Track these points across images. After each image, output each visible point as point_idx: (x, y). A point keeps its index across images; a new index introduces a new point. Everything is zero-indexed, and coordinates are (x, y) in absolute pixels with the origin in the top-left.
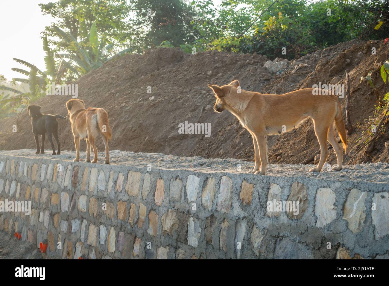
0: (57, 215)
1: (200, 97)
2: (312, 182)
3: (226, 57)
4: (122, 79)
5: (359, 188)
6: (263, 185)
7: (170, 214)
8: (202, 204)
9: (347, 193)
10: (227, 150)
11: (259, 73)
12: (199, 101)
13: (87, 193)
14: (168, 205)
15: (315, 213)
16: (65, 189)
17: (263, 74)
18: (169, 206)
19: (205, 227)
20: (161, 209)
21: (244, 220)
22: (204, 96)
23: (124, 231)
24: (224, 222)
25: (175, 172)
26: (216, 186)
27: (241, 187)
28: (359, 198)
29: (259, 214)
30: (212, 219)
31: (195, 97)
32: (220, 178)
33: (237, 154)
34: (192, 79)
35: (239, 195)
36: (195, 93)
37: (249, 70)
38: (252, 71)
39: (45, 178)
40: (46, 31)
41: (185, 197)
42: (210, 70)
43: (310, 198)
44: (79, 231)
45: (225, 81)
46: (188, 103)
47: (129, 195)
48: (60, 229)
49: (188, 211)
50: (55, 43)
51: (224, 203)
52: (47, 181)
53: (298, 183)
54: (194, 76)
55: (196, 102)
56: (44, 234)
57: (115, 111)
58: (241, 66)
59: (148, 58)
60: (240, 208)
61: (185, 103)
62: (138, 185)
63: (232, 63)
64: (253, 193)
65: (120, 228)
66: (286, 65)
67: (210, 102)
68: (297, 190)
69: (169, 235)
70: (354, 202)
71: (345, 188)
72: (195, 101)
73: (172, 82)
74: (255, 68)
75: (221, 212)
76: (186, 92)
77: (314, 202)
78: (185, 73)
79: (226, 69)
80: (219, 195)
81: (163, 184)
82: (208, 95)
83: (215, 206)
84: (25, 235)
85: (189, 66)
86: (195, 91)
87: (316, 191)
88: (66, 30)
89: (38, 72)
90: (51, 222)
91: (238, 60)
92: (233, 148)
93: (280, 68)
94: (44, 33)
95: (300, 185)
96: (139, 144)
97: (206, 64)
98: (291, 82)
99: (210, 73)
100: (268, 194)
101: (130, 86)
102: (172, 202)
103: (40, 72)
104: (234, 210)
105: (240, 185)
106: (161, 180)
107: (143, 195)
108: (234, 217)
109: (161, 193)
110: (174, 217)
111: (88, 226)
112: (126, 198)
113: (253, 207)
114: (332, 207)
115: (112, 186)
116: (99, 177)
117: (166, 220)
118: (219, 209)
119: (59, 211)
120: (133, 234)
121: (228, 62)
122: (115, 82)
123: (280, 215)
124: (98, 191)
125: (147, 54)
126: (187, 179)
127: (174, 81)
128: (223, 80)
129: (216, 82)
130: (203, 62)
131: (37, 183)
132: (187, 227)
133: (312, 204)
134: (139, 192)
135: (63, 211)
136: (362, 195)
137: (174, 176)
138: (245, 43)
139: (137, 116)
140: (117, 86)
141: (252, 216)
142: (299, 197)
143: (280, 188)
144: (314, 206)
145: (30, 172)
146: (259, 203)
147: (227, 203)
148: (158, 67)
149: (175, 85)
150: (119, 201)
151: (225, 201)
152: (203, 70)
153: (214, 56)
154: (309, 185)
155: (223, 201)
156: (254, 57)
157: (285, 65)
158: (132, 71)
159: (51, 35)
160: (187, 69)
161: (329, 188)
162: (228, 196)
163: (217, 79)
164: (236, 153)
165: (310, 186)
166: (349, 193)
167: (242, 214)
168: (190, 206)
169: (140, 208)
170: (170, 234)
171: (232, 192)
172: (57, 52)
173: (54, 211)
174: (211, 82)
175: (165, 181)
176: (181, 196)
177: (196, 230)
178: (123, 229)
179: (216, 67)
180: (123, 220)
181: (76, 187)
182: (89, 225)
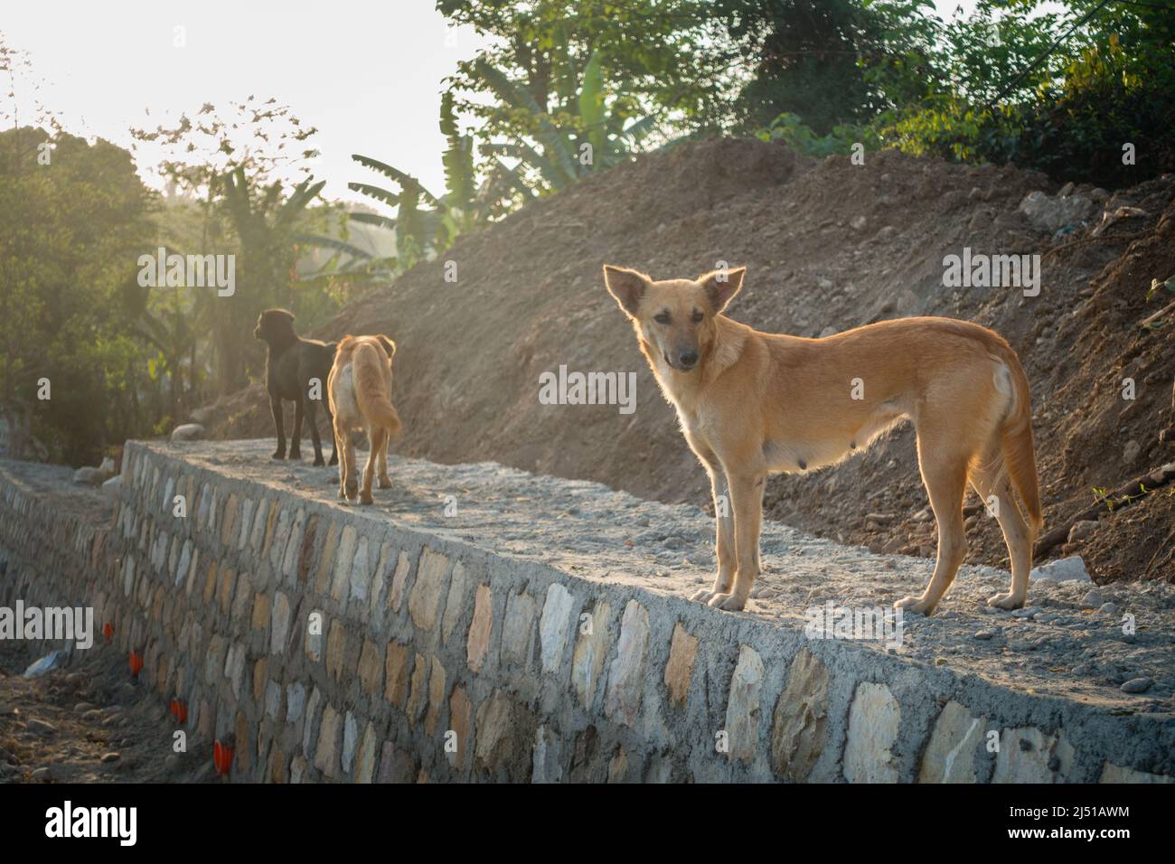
0: (260, 661)
1: (808, 298)
2: (844, 659)
3: (917, 173)
4: (600, 232)
5: (965, 701)
6: (720, 648)
7: (497, 704)
8: (571, 687)
9: (932, 713)
10: (850, 478)
11: (997, 230)
12: (806, 312)
13: (326, 604)
14: (493, 675)
15: (842, 768)
16: (281, 586)
17: (1008, 235)
18: (496, 678)
19: (572, 763)
20: (479, 683)
21: (668, 757)
22: (824, 297)
23: (394, 740)
24: (618, 755)
25: (522, 568)
26: (609, 629)
27: (670, 643)
28: (964, 735)
29: (702, 745)
30: (591, 741)
31: (797, 299)
32: (622, 605)
33: (870, 496)
34: (802, 240)
35: (663, 671)
36: (798, 286)
37: (969, 221)
38: (975, 224)
39: (248, 544)
40: (460, 75)
41: (535, 654)
42: (861, 214)
43: (835, 715)
44: (302, 719)
45: (898, 251)
46: (771, 319)
47: (414, 626)
48: (264, 708)
49: (537, 705)
50: (481, 112)
51: (622, 690)
52: (249, 551)
53: (810, 655)
54: (808, 232)
55: (796, 315)
56: (229, 715)
57: (554, 331)
58: (952, 204)
59: (684, 168)
60: (660, 717)
61: (762, 318)
62: (437, 594)
63: (933, 194)
64: (693, 669)
65: (387, 730)
66: (1090, 209)
67: (837, 317)
68: (804, 678)
69: (488, 771)
70: (948, 751)
71: (928, 695)
72: (794, 313)
73: (741, 248)
74: (989, 214)
75: (615, 721)
76: (773, 282)
77: (845, 730)
78: (786, 220)
79: (913, 213)
80: (615, 662)
81: (489, 604)
82: (834, 295)
83: (599, 698)
84: (195, 710)
85: (802, 199)
86: (799, 281)
87: (854, 693)
88: (516, 73)
89: (422, 196)
90: (248, 680)
91: (951, 184)
92: (866, 474)
93: (1067, 217)
94: (452, 79)
95: (814, 661)
96: (609, 439)
97: (850, 194)
98: (1078, 265)
99: (860, 222)
100: (730, 678)
101: (618, 254)
102: (506, 664)
103: (429, 197)
104: (646, 719)
105: (668, 638)
106: (488, 589)
107: (445, 630)
108: (642, 743)
109: (482, 632)
110: (504, 718)
111: (320, 709)
112: (405, 635)
113: (690, 720)
114: (887, 756)
115: (381, 591)
116: (356, 557)
117: (484, 721)
118: (609, 710)
119: (265, 651)
120: (413, 754)
121: (918, 191)
122: (579, 241)
123: (754, 760)
124: (348, 603)
125: (682, 159)
126: (545, 595)
127: (747, 245)
128: (892, 248)
129: (870, 252)
130: (842, 188)
131: (232, 554)
132: (532, 755)
133: (838, 736)
134: (435, 621)
135: (274, 653)
136: (972, 728)
137: (518, 582)
138: (996, 131)
139: (612, 353)
140: (583, 254)
141: (685, 749)
142: (806, 704)
143: (761, 665)
144: (845, 743)
145: (220, 517)
146: (705, 708)
147: (631, 692)
148: (711, 198)
149: (748, 256)
150: (392, 639)
151: (626, 685)
152: (840, 214)
153: (879, 171)
154: (836, 667)
155: (623, 683)
156: (1005, 177)
157: (1086, 207)
158: (631, 208)
159: (472, 87)
160: (795, 207)
161: (885, 687)
162: (636, 671)
163: (876, 243)
164: (868, 491)
165: (837, 672)
166: (938, 715)
167: (665, 737)
168: (543, 687)
169: (434, 673)
170: (491, 771)
171: (645, 658)
172: (490, 136)
173: (256, 648)
174: (856, 253)
175: (495, 595)
176: (527, 647)
177: (550, 771)
178: (392, 735)
179: (882, 204)
180: (395, 706)
181: (306, 581)
182: (324, 707)
